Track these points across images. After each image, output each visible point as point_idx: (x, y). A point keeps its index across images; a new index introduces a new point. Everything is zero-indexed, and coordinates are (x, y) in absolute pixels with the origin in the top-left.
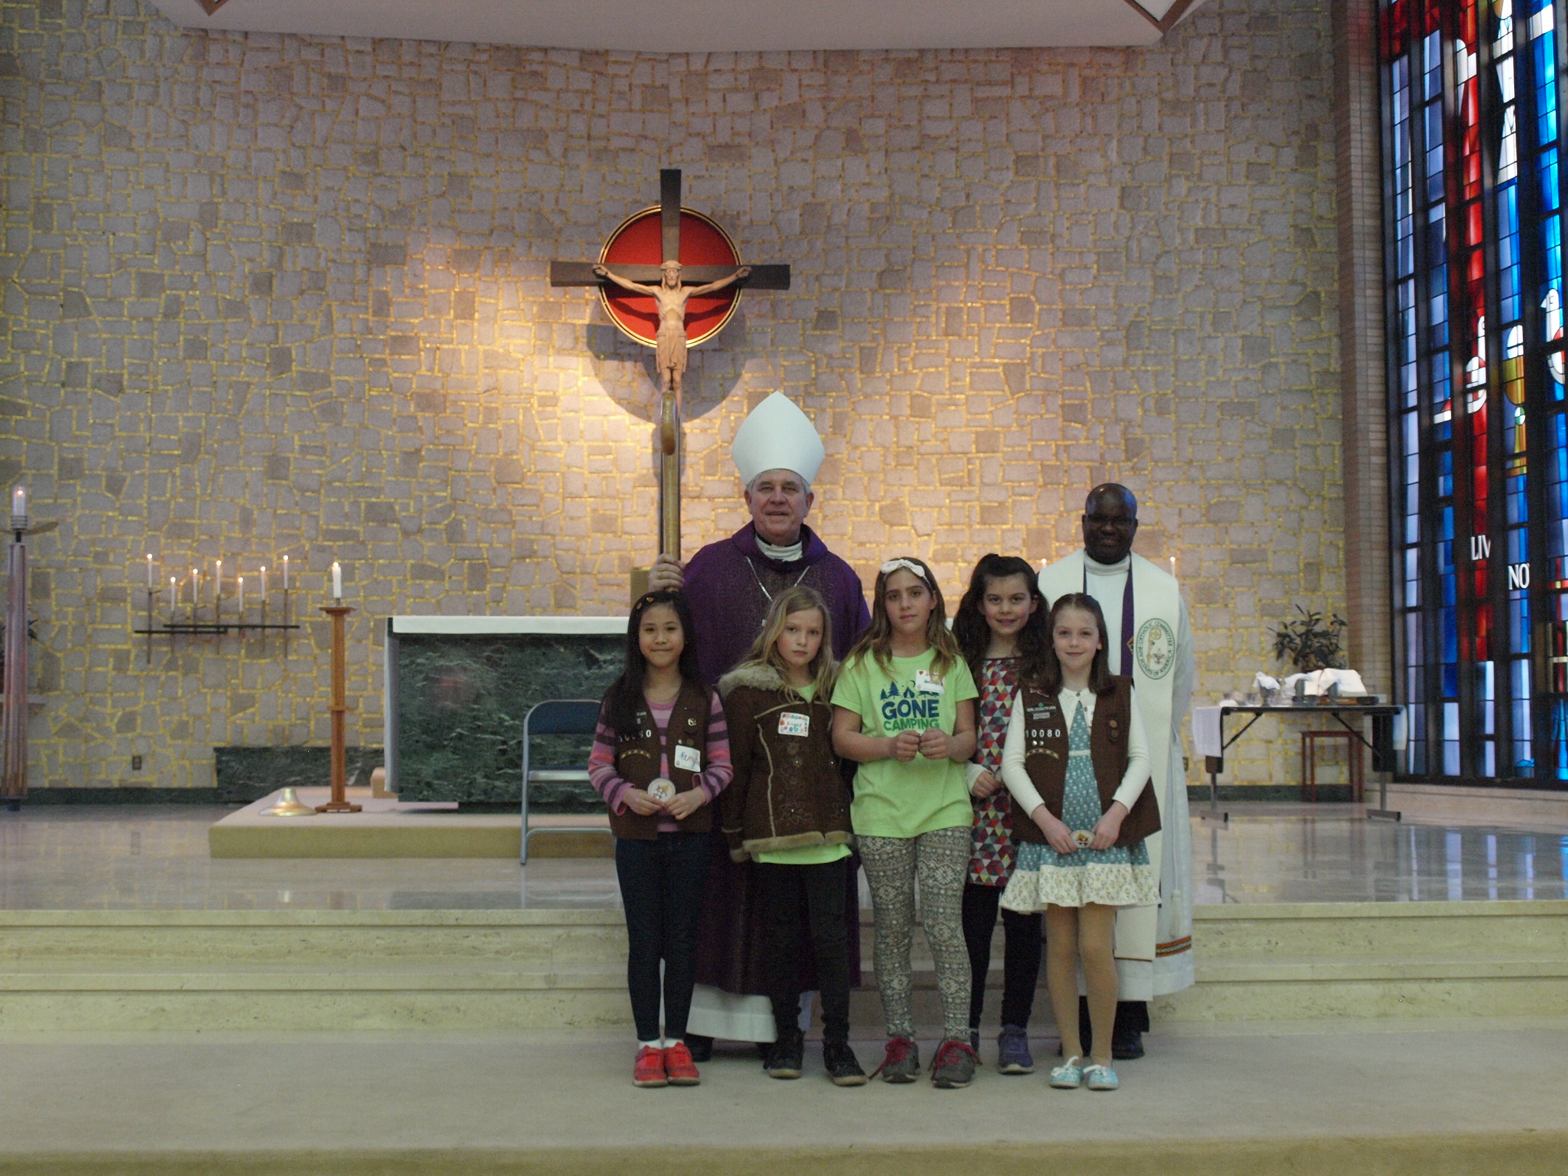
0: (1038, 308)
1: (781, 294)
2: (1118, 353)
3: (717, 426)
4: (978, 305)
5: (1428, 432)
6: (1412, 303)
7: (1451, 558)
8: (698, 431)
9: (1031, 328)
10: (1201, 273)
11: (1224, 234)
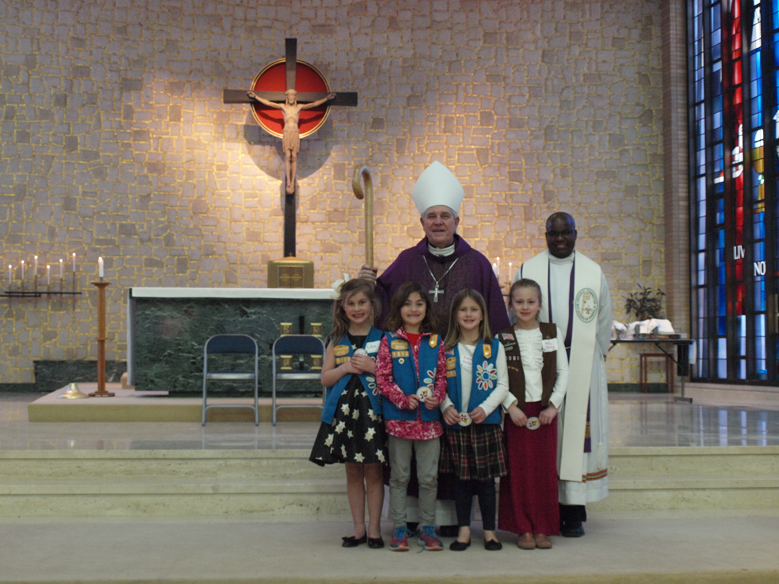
0: (496, 117)
1: (353, 109)
2: (540, 143)
3: (317, 182)
4: (463, 116)
5: (711, 188)
6: (703, 116)
7: (722, 259)
8: (306, 185)
9: (492, 129)
10: (586, 99)
11: (600, 77)
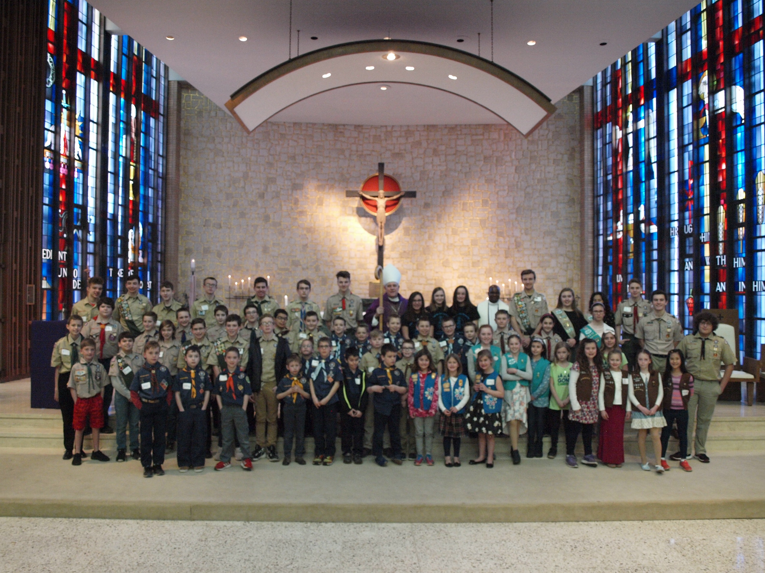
0: (490, 202)
1: (414, 199)
2: (514, 216)
3: (394, 236)
4: (472, 201)
5: (606, 242)
6: (602, 202)
7: (611, 281)
9: (488, 209)
10: (539, 192)
11: (546, 180)
